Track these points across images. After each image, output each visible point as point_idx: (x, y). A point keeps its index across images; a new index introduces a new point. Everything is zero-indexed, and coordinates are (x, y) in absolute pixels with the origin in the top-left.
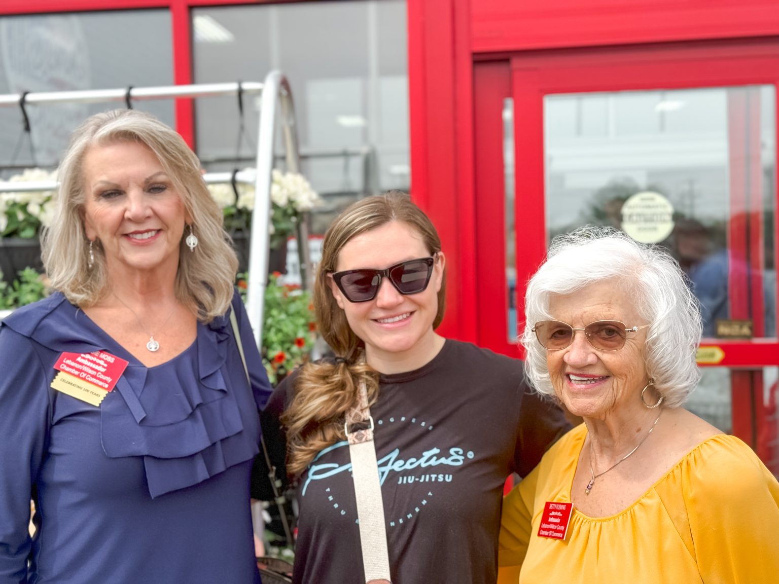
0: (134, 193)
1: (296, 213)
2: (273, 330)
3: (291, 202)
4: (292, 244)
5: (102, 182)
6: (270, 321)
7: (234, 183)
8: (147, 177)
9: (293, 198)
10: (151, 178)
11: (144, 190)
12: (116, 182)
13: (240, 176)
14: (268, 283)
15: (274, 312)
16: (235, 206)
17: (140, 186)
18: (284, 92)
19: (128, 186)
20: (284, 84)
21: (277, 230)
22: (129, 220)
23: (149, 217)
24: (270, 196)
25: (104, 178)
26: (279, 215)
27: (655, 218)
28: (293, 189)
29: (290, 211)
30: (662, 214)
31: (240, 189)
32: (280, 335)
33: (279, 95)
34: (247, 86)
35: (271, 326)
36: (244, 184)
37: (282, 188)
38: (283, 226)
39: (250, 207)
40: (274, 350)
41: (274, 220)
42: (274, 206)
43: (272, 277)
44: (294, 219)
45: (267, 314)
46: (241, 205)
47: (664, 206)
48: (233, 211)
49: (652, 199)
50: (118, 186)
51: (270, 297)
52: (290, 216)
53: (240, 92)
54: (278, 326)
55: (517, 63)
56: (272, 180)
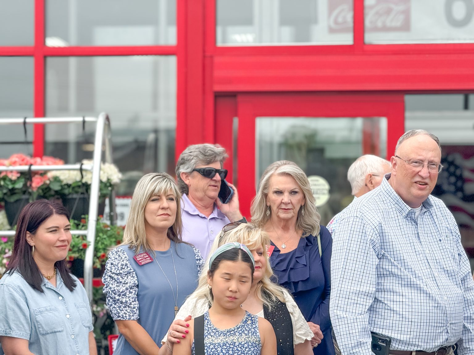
0: (286, 194)
1: (111, 185)
2: (100, 243)
3: (108, 180)
4: (107, 201)
5: (276, 188)
6: (98, 238)
7: (81, 170)
8: (292, 189)
9: (109, 178)
10: (293, 190)
11: (289, 193)
12: (281, 189)
13: (84, 167)
14: (98, 220)
15: (101, 235)
16: (81, 181)
17: (289, 192)
18: (107, 123)
19: (285, 191)
20: (107, 119)
21: (101, 194)
22: (283, 203)
23: (289, 203)
24: (100, 177)
25: (277, 187)
26: (103, 186)
27: (319, 192)
28: (110, 173)
29: (108, 184)
30: (323, 189)
31: (84, 173)
32: (103, 246)
33: (105, 124)
34: (87, 119)
35: (99, 241)
36: (86, 170)
37: (104, 173)
38: (105, 192)
39: (89, 182)
40: (100, 252)
41: (100, 189)
42: (101, 182)
43: (99, 218)
44: (110, 188)
45: (97, 235)
46: (84, 181)
47: (324, 185)
48: (80, 184)
49: (317, 181)
50: (281, 191)
51: (98, 227)
52: (108, 187)
53: (84, 122)
54: (102, 241)
55: (240, 98)
56: (100, 169)
